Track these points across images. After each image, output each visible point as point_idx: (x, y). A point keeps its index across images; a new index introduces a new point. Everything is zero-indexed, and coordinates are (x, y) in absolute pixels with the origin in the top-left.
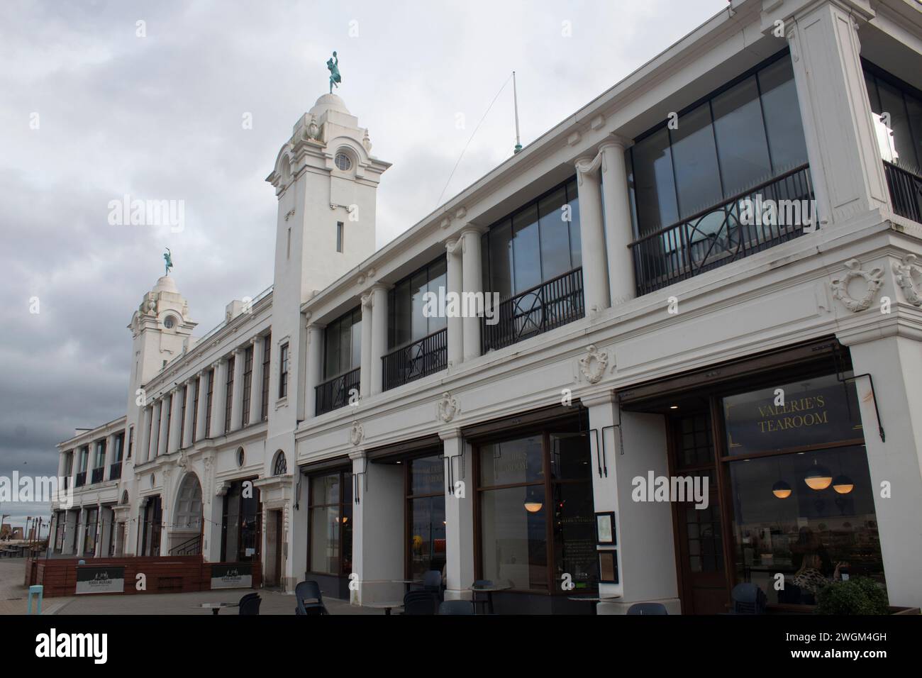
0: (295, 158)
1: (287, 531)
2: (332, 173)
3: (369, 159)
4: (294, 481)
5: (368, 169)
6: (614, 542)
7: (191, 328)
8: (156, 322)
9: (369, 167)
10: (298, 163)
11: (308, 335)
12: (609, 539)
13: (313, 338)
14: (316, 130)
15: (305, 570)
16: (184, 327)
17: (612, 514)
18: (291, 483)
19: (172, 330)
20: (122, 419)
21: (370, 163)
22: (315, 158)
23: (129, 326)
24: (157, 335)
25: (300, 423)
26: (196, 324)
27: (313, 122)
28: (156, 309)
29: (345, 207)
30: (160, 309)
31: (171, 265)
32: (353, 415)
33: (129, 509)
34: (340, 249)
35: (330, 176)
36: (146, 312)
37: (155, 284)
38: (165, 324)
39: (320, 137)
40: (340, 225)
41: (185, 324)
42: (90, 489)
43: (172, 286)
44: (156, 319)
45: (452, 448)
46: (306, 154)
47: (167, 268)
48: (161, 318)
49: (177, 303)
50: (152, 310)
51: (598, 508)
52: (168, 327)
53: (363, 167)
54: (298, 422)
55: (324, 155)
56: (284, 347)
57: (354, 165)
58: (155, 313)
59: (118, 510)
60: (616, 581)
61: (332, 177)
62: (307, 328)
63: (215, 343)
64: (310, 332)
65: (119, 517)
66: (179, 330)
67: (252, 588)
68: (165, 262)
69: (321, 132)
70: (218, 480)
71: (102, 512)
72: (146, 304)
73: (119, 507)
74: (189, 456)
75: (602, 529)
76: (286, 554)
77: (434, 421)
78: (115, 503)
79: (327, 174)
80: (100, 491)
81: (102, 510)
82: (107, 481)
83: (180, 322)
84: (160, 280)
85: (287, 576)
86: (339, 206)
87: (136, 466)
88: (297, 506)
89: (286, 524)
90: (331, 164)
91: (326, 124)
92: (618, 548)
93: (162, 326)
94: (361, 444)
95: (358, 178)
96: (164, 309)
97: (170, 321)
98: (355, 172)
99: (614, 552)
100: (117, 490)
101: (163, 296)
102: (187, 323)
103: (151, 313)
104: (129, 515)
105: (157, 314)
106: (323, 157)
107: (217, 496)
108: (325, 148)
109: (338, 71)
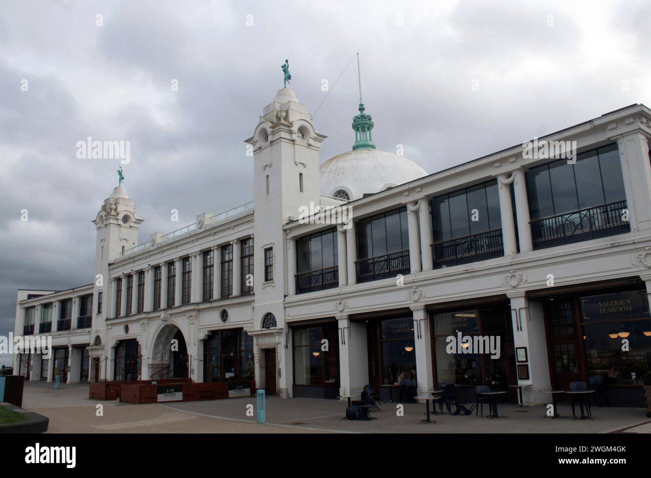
0: (273, 132)
1: (280, 361)
2: (295, 142)
3: (316, 134)
4: (285, 332)
5: (315, 139)
6: (527, 361)
7: (139, 223)
8: (117, 219)
9: (316, 138)
10: (273, 135)
11: (288, 244)
12: (525, 359)
13: (291, 246)
14: (284, 114)
15: (292, 384)
16: (135, 223)
17: (525, 348)
18: (282, 333)
19: (127, 225)
20: (91, 286)
21: (316, 136)
22: (286, 133)
23: (94, 221)
24: (117, 228)
25: (286, 297)
26: (142, 221)
27: (282, 109)
28: (115, 210)
29: (303, 164)
30: (119, 210)
31: (123, 178)
32: (339, 295)
33: (103, 348)
34: (301, 190)
35: (294, 144)
36: (108, 211)
37: (112, 192)
38: (122, 220)
39: (286, 118)
40: (301, 175)
41: (136, 220)
42: (60, 335)
43: (125, 194)
44: (118, 217)
45: (419, 316)
46: (281, 130)
47: (120, 180)
48: (121, 217)
49: (130, 206)
50: (113, 211)
51: (517, 345)
52: (125, 223)
53: (312, 138)
54: (285, 296)
55: (291, 131)
56: (268, 250)
57: (308, 137)
58: (116, 213)
59: (92, 350)
60: (528, 378)
61: (295, 145)
62: (287, 240)
63: (193, 240)
64: (289, 242)
65: (93, 354)
66: (132, 225)
67: (250, 396)
68: (118, 176)
69: (287, 116)
70: (201, 330)
71: (72, 351)
72: (108, 206)
73: (92, 348)
74: (170, 314)
75: (520, 355)
76: (280, 375)
77: (406, 301)
78: (88, 345)
79: (292, 142)
80: (70, 336)
81: (72, 349)
82: (74, 329)
83: (133, 220)
84: (115, 189)
85: (280, 388)
86: (300, 163)
87: (107, 319)
88: (287, 347)
89: (279, 357)
90: (295, 137)
91: (290, 111)
92: (529, 363)
93: (120, 222)
94: (344, 311)
95: (309, 145)
96: (122, 209)
97: (126, 219)
98: (308, 141)
99: (527, 366)
100: (89, 336)
101: (120, 201)
102: (138, 220)
103: (113, 213)
104: (103, 353)
105: (118, 214)
106: (291, 132)
107: (201, 340)
108: (292, 127)
109: (289, 72)
